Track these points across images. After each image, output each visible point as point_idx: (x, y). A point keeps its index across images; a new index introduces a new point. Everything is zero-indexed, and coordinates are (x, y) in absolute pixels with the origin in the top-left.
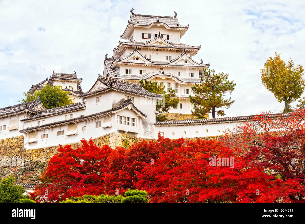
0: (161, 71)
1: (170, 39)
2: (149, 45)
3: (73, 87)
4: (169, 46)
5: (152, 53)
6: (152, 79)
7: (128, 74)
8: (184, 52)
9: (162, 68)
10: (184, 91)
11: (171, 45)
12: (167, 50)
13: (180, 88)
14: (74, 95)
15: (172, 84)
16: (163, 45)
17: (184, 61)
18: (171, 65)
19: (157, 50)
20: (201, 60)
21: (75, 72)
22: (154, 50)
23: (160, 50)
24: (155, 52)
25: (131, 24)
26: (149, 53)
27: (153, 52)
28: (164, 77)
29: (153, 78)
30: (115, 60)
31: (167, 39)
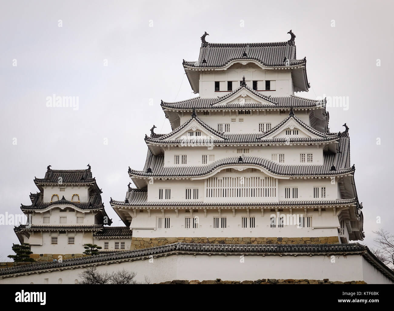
0: (244, 154)
1: (271, 90)
2: (224, 104)
3: (79, 195)
4: (264, 103)
5: (231, 120)
6: (218, 173)
7: (180, 165)
8: (291, 113)
9: (247, 148)
10: (287, 191)
11: (268, 102)
12: (261, 113)
13: (277, 187)
14: (77, 212)
15: (262, 180)
16: (251, 102)
17: (292, 133)
18: (265, 142)
19: (241, 113)
20: (345, 125)
21: (88, 165)
22: (234, 113)
23: (248, 113)
24: (238, 117)
25: (189, 67)
26: (224, 120)
27: (234, 117)
28: (240, 168)
29: (219, 171)
30: (149, 140)
31: (266, 89)
